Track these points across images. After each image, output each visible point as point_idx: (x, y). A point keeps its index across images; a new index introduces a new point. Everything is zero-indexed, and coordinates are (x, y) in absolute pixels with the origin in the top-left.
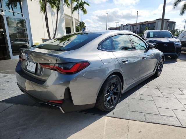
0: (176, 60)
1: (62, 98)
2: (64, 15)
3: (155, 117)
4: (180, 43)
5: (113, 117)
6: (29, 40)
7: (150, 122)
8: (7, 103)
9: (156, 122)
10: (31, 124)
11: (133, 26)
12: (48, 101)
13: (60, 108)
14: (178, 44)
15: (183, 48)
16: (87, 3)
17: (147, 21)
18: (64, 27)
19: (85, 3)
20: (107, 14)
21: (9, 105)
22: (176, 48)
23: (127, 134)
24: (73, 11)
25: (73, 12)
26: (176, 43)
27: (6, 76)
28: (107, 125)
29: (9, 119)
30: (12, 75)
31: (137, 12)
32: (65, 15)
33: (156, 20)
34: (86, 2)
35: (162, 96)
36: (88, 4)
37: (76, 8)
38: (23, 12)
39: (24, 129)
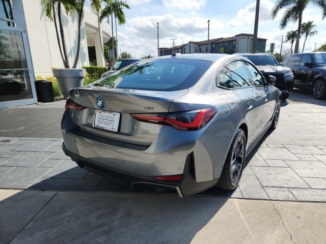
0: (286, 101)
1: (181, 172)
2: (84, 25)
3: (306, 192)
4: (292, 74)
5: (244, 199)
6: (29, 71)
7: (303, 200)
8: (43, 190)
9: (312, 200)
10: (114, 223)
11: (199, 45)
12: (155, 179)
13: (178, 188)
14: (289, 76)
15: (296, 82)
16: (125, 4)
17: (222, 38)
18: (85, 47)
19: (123, 4)
20: (158, 24)
21: (49, 194)
22: (286, 82)
23: (282, 223)
24: (102, 18)
25: (101, 20)
26: (286, 75)
27: (8, 141)
28: (242, 211)
29: (66, 219)
30: (19, 138)
31: (209, 21)
32: (87, 24)
33: (236, 36)
34: (123, 1)
35: (298, 159)
36: (127, 6)
37: (105, 13)
38: (14, 18)
39: (108, 232)
